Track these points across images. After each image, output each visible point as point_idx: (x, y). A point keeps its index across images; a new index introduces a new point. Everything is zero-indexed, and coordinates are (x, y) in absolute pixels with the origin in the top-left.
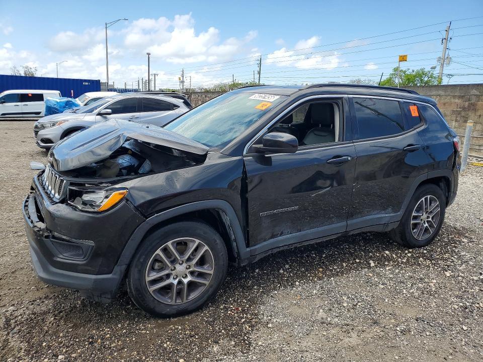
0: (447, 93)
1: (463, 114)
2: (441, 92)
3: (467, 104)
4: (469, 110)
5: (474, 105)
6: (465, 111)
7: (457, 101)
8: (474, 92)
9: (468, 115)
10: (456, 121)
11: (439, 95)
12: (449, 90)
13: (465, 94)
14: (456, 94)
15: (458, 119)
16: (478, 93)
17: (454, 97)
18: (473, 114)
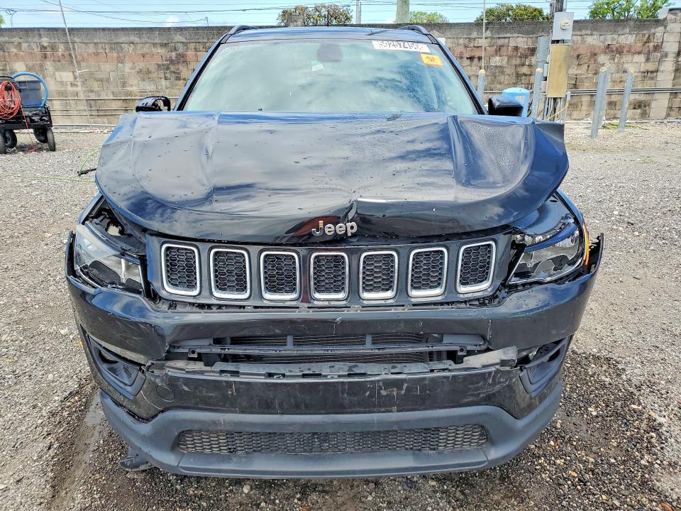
0: (143, 40)
1: (172, 68)
2: (134, 38)
3: (174, 54)
4: (178, 63)
5: (183, 56)
6: (174, 64)
7: (159, 50)
8: (178, 38)
9: (178, 69)
10: (166, 79)
11: (133, 43)
12: (144, 35)
13: (168, 40)
14: (156, 42)
15: (168, 75)
16: (184, 40)
17: (154, 45)
18: (185, 69)
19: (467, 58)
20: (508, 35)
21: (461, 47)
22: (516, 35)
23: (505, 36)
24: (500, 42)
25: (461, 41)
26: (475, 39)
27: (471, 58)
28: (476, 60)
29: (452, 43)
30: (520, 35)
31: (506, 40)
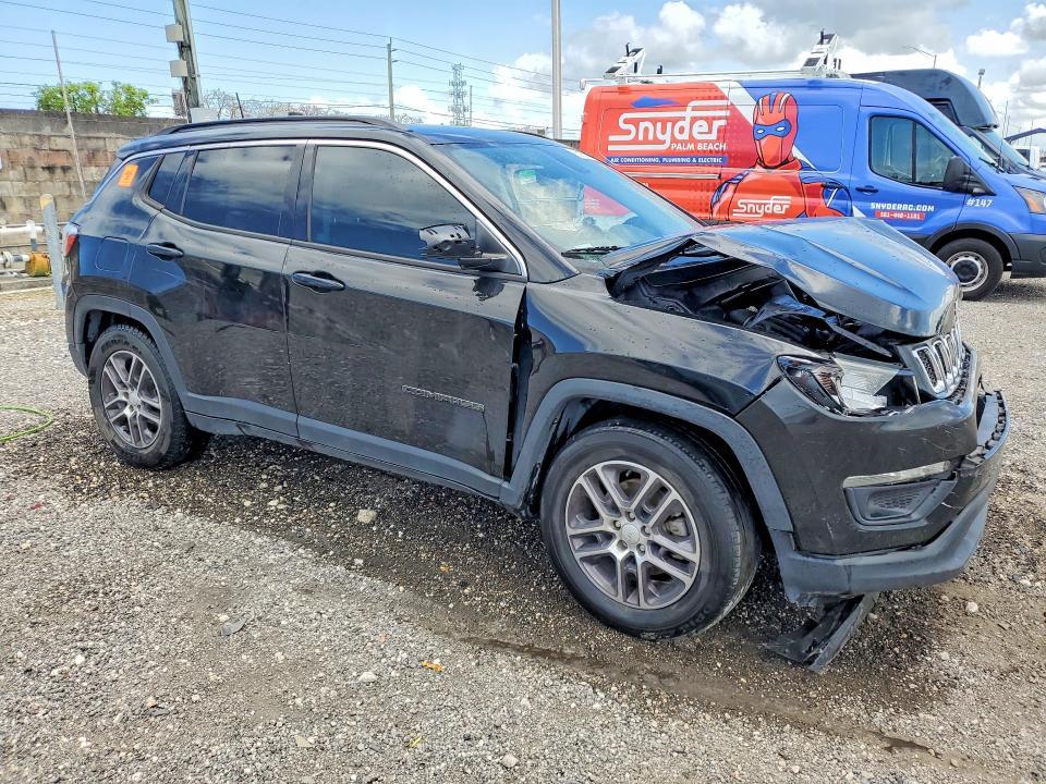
19: (43, 168)
20: (102, 134)
21: (28, 148)
22: (114, 135)
23: (98, 135)
24: (92, 144)
25: (26, 140)
26: (49, 137)
27: (50, 169)
28: (59, 171)
29: (10, 142)
30: (121, 136)
31: (101, 143)
